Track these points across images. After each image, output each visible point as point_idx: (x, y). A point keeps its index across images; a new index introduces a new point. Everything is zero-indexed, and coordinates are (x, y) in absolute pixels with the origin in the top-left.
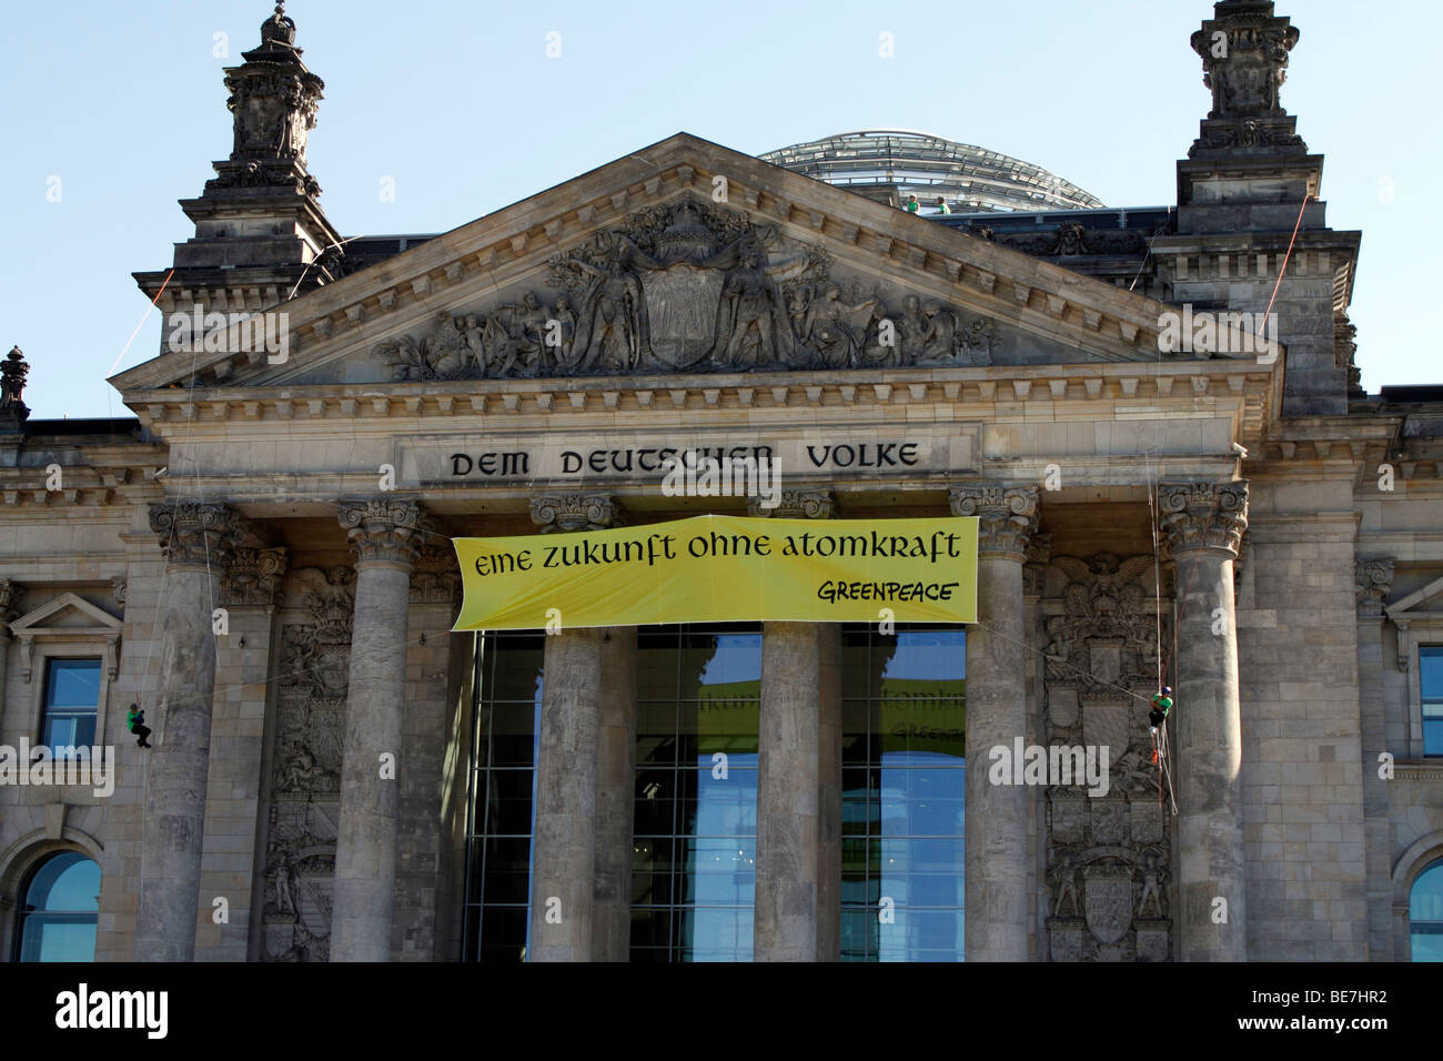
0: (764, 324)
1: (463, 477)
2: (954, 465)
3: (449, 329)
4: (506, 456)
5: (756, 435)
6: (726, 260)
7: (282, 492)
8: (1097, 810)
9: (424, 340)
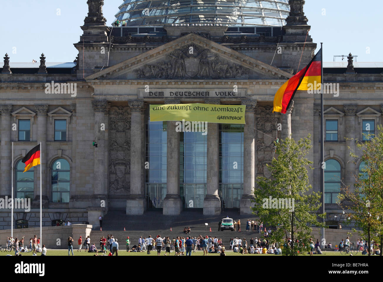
0: (207, 69)
1: (151, 96)
2: (242, 96)
3: (148, 68)
4: (159, 92)
5: (206, 90)
6: (200, 57)
7: (117, 99)
8: (266, 154)
9: (143, 70)
